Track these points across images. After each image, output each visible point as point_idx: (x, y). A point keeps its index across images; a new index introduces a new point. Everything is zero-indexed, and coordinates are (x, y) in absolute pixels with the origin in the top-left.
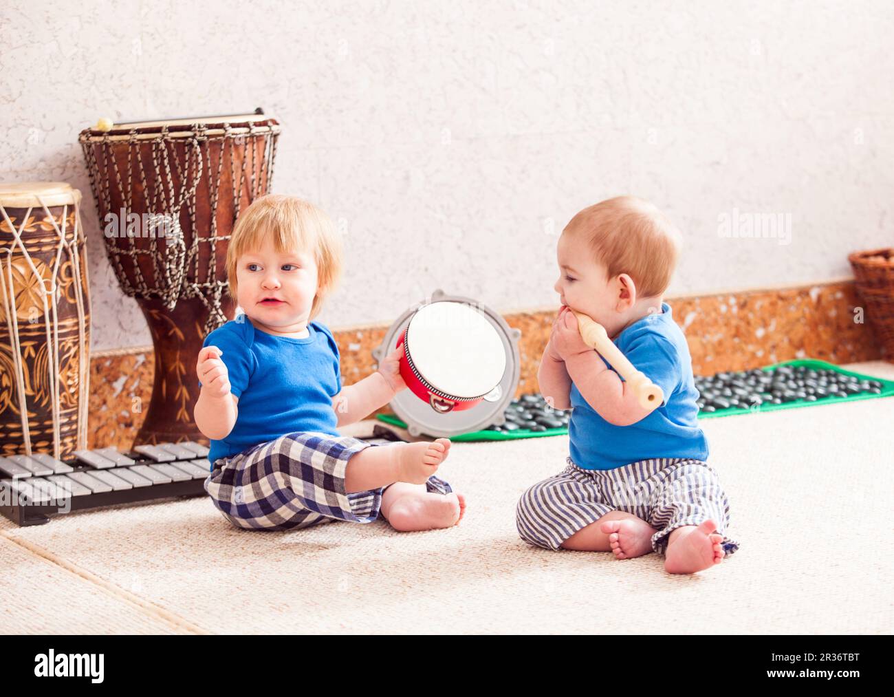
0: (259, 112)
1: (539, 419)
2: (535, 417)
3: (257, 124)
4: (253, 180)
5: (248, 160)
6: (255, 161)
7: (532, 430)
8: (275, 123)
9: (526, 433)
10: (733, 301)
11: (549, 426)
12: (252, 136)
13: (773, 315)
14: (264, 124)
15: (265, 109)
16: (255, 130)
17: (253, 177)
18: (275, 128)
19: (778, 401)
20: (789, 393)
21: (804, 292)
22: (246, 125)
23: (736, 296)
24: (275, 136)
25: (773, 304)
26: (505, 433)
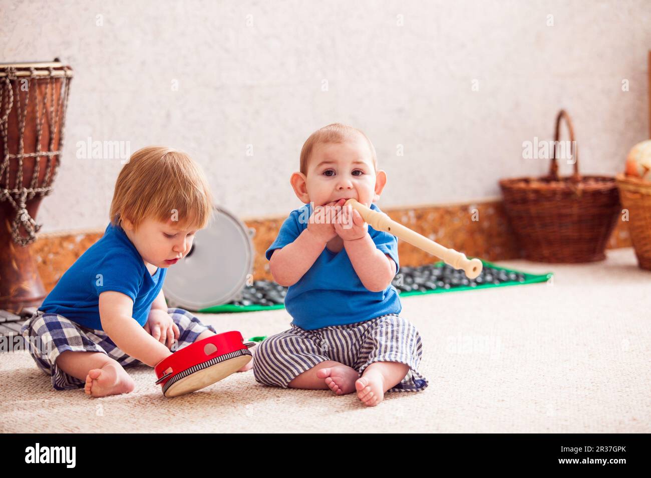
0: (57, 60)
1: (268, 298)
2: (264, 296)
3: (55, 69)
4: (52, 112)
5: (48, 96)
6: (54, 97)
7: (262, 305)
8: (69, 68)
9: (258, 307)
10: (412, 214)
11: (275, 303)
12: (52, 78)
13: (442, 224)
14: (61, 69)
15: (61, 59)
16: (54, 73)
17: (52, 109)
18: (69, 73)
19: (447, 286)
20: (455, 281)
21: (465, 208)
22: (47, 69)
23: (415, 210)
24: (69, 79)
25: (442, 217)
26: (242, 307)
